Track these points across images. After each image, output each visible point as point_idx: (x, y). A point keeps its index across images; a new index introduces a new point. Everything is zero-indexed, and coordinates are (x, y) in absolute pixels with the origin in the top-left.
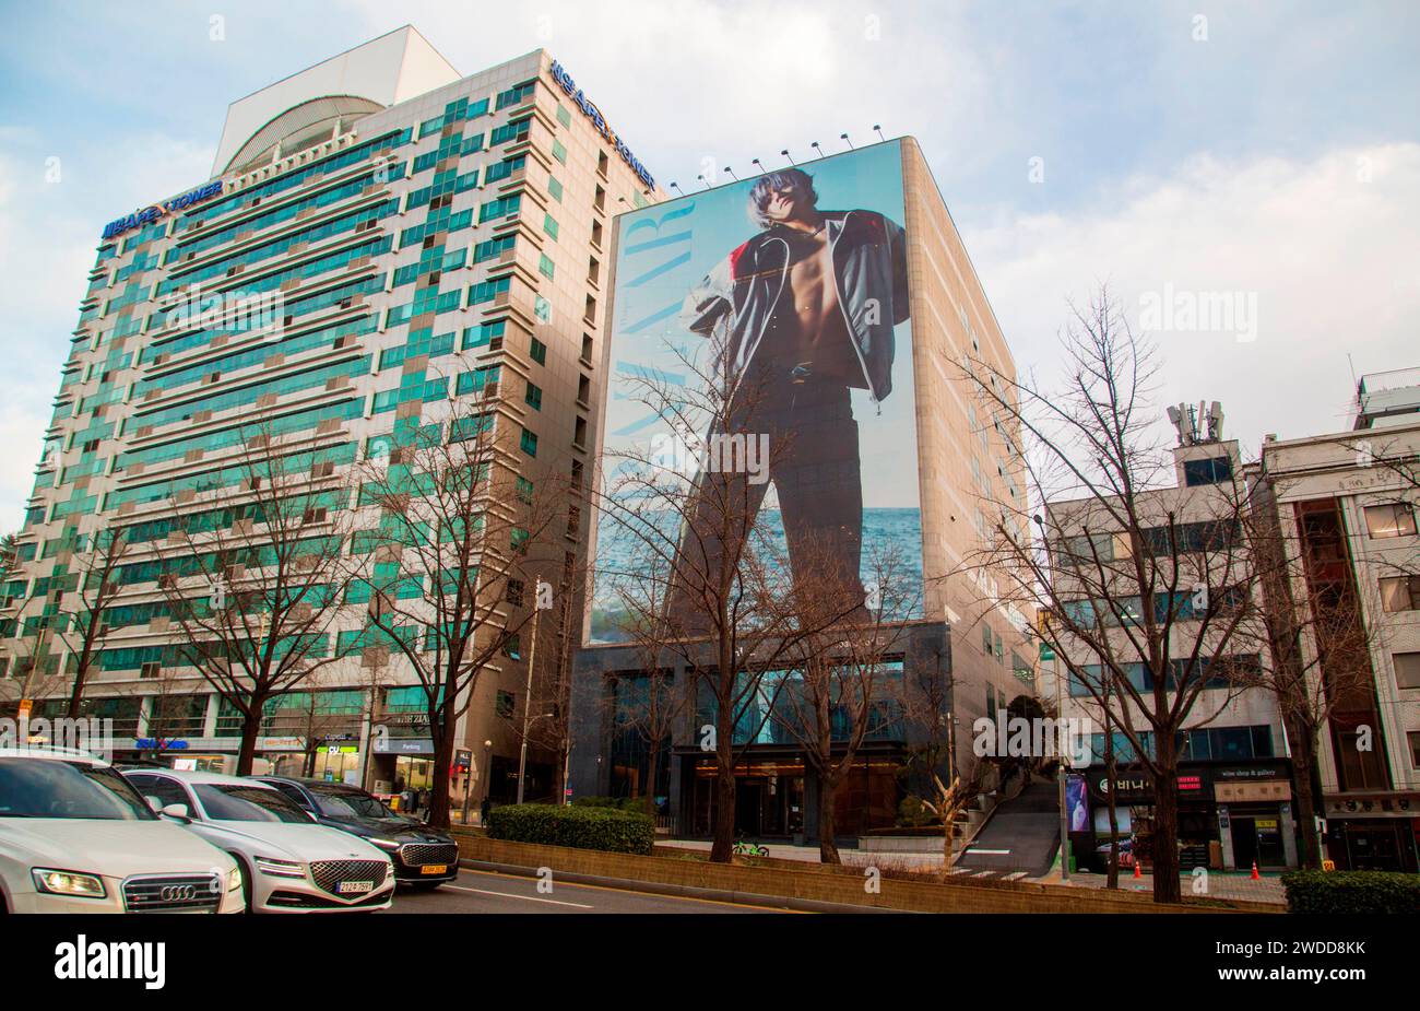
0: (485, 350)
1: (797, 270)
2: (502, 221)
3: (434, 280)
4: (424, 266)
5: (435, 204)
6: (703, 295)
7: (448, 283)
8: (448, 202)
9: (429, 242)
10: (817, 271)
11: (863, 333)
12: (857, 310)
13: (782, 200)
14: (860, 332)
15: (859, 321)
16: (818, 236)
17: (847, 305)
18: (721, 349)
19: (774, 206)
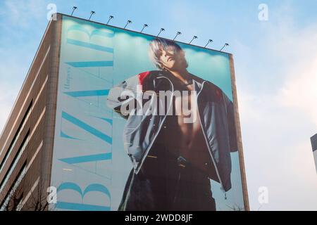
11: (215, 151)
12: (211, 137)
13: (168, 57)
14: (213, 150)
15: (213, 144)
16: (189, 86)
17: (206, 131)
18: (135, 129)
19: (164, 58)
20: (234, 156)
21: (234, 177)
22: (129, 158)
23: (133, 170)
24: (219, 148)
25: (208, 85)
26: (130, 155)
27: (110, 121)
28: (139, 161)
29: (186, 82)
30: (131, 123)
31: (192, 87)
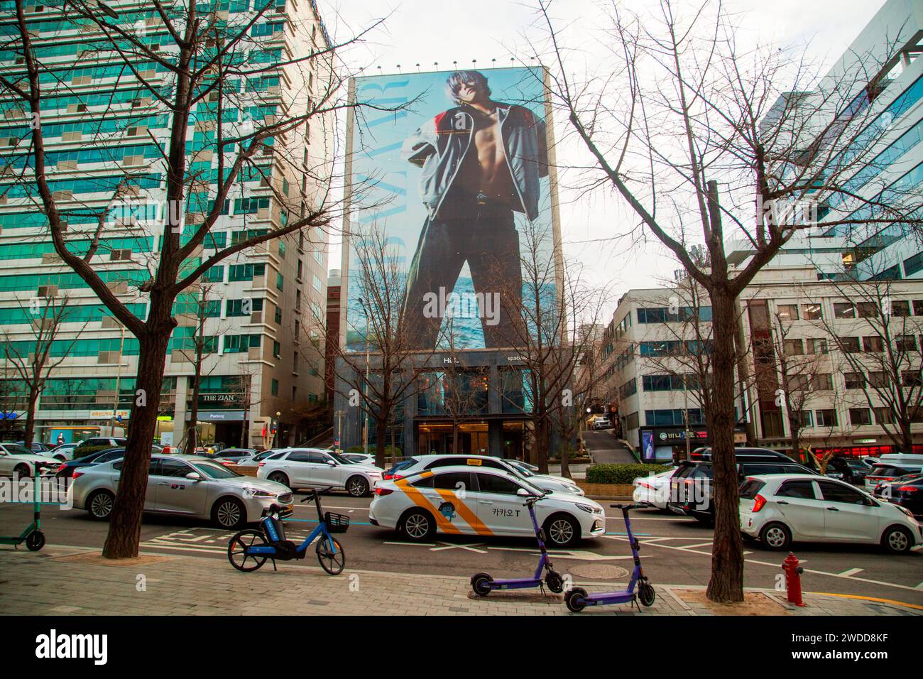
1: (479, 135)
6: (418, 141)
10: (491, 138)
11: (521, 180)
12: (517, 165)
13: (468, 89)
14: (519, 179)
15: (518, 172)
16: (492, 116)
17: (510, 162)
18: (430, 176)
19: (463, 93)
20: (544, 182)
21: (543, 203)
22: (424, 206)
23: (428, 218)
24: (526, 176)
25: (515, 109)
26: (426, 203)
27: (405, 173)
28: (434, 207)
29: (488, 112)
30: (427, 170)
31: (495, 116)
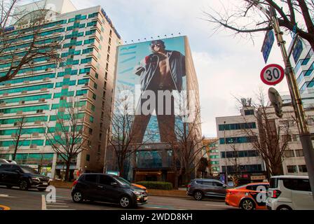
0: (85, 74)
1: (160, 63)
2: (90, 45)
3: (72, 57)
4: (69, 53)
5: (72, 39)
6: (138, 66)
7: (76, 58)
8: (76, 39)
9: (71, 48)
10: (165, 63)
12: (174, 73)
13: (157, 47)
14: (175, 78)
17: (172, 71)
25: (174, 52)
27: (134, 78)
29: (164, 54)
30: (142, 77)
31: (166, 56)
